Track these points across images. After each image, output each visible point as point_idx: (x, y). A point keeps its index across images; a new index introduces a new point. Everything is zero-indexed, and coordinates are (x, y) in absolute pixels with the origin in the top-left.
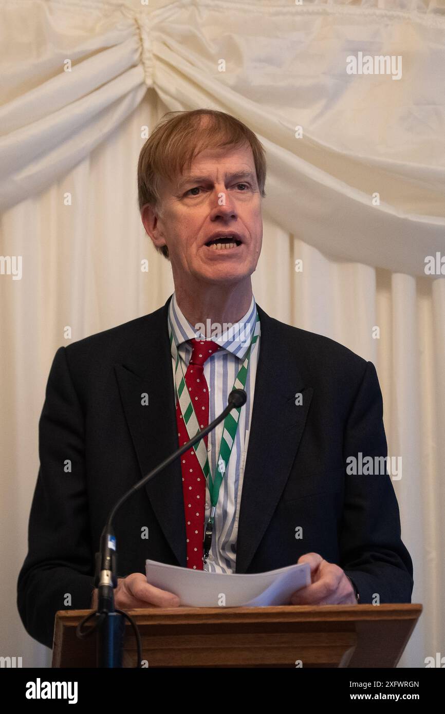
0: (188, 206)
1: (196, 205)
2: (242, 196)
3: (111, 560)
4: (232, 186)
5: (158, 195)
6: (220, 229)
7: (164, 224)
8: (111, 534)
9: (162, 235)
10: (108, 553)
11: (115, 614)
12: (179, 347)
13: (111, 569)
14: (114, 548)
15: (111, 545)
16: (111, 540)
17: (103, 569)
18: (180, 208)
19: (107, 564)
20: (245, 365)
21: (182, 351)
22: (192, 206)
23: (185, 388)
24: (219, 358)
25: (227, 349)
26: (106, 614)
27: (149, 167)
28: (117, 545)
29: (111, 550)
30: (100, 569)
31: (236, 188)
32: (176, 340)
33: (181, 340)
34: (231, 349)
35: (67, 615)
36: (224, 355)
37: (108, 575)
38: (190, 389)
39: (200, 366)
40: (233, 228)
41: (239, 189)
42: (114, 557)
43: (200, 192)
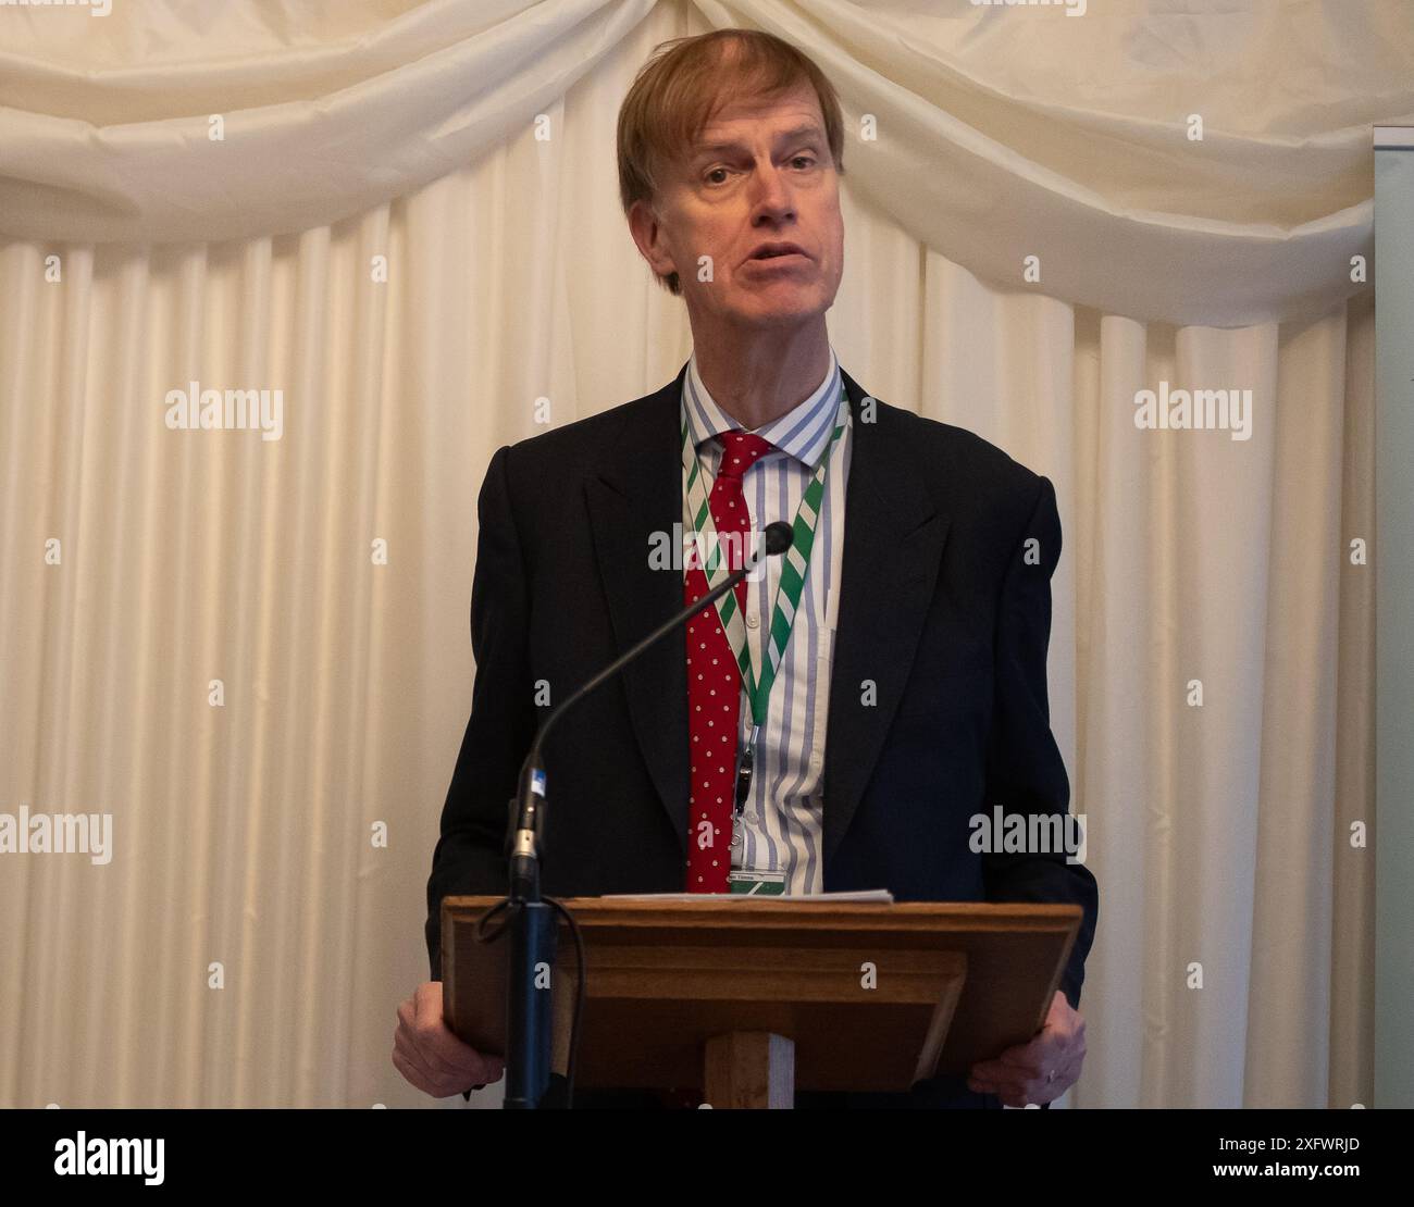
0: (709, 202)
1: (724, 199)
2: (802, 179)
3: (535, 813)
4: (784, 161)
5: (653, 184)
6: (767, 238)
7: (670, 234)
8: (538, 767)
9: (668, 254)
10: (530, 799)
11: (540, 905)
12: (700, 448)
13: (533, 828)
14: (541, 792)
15: (537, 786)
16: (536, 779)
17: (520, 827)
18: (695, 205)
19: (528, 819)
20: (820, 476)
21: (705, 454)
22: (716, 202)
23: (709, 517)
24: (772, 466)
25: (786, 449)
26: (523, 904)
27: (636, 136)
28: (548, 789)
29: (537, 795)
30: (516, 826)
31: (791, 165)
32: (694, 435)
33: (703, 435)
34: (792, 448)
35: (461, 904)
36: (780, 461)
37: (528, 839)
38: (718, 519)
39: (734, 480)
40: (788, 236)
41: (796, 167)
42: (540, 809)
43: (728, 175)
